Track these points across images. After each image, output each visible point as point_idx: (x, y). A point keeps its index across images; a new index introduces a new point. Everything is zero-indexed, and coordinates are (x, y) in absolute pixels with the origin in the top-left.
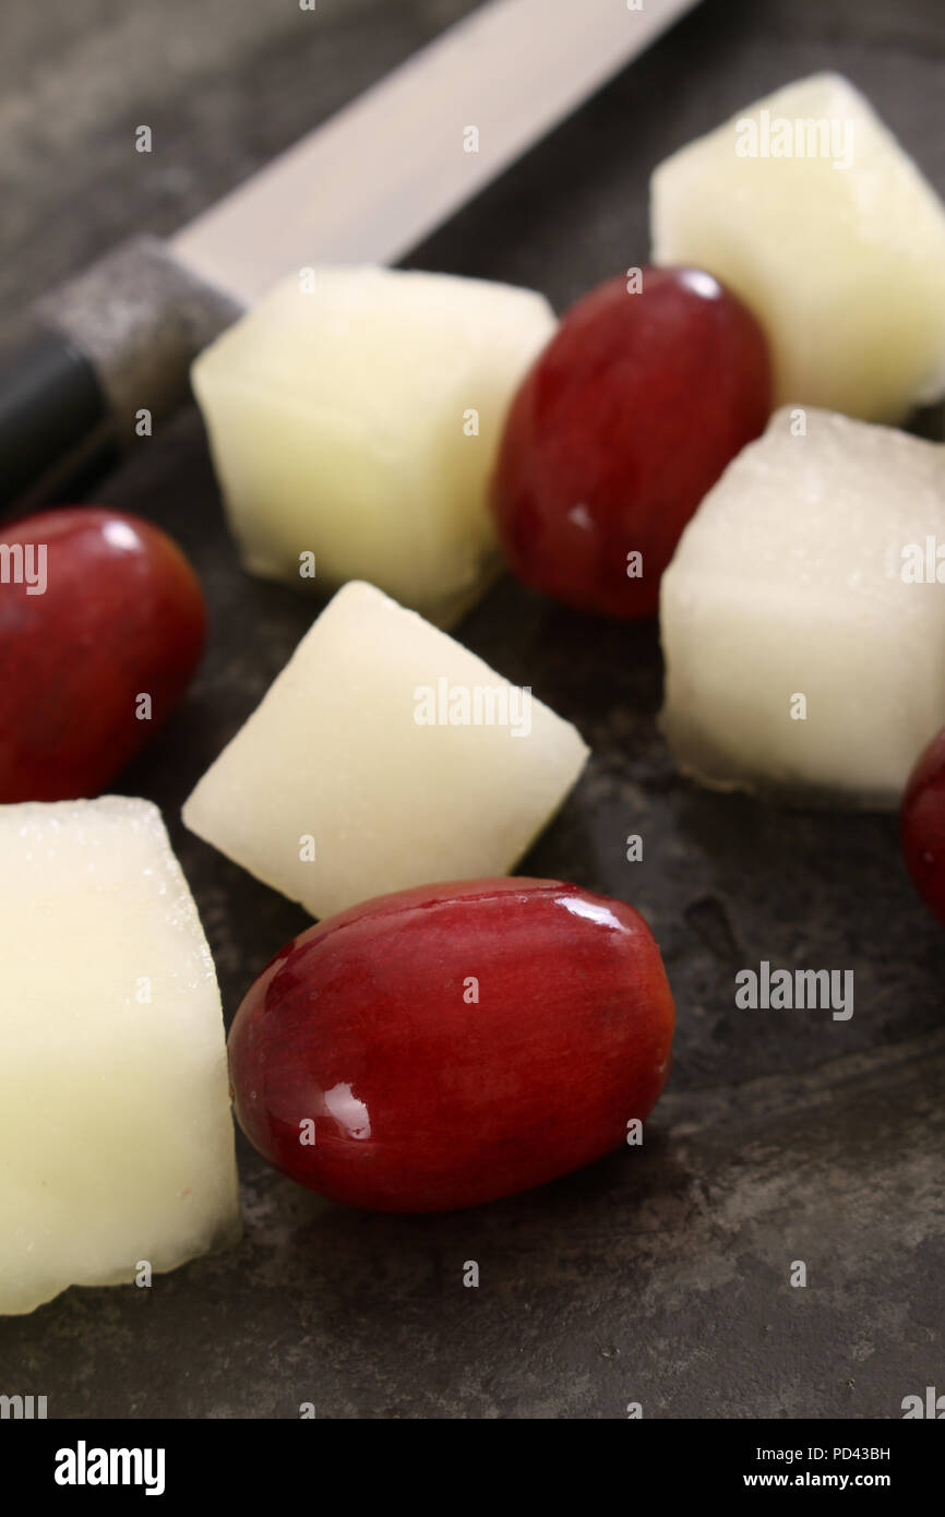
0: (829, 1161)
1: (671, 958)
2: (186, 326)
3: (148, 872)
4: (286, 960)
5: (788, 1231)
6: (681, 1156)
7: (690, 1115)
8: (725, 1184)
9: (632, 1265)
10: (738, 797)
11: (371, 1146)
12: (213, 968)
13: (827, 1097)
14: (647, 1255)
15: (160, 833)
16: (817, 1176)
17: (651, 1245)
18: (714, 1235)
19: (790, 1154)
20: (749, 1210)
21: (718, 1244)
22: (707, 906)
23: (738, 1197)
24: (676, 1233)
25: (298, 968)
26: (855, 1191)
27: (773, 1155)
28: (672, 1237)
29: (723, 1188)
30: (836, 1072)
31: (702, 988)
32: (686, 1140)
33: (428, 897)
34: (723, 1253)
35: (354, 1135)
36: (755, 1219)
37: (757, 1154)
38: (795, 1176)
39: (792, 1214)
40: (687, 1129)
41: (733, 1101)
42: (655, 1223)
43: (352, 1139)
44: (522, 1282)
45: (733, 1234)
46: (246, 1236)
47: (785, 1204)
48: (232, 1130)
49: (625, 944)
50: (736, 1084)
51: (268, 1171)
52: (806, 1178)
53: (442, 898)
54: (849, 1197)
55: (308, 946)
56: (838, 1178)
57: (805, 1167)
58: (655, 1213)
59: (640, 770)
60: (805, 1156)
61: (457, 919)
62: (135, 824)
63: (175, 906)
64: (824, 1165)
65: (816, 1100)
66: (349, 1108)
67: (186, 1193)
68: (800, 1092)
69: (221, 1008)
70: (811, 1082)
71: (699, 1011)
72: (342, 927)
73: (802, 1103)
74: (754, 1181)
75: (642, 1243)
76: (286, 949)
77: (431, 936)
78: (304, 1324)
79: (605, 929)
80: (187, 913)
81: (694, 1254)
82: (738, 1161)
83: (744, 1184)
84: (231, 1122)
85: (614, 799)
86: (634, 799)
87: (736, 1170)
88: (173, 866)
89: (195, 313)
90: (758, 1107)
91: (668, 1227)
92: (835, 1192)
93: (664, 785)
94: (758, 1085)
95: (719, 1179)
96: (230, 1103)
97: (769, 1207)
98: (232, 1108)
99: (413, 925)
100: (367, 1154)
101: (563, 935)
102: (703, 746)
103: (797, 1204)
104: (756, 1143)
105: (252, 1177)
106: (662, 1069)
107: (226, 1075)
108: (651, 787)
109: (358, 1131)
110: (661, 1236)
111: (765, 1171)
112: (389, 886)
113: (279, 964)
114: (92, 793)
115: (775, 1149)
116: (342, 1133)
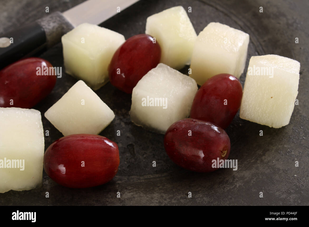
0: (141, 191)
1: (123, 153)
2: (63, 28)
3: (37, 123)
4: (57, 142)
5: (132, 202)
6: (117, 186)
7: (121, 180)
8: (123, 192)
9: (105, 203)
10: (140, 127)
11: (65, 175)
12: (44, 141)
13: (144, 181)
14: (108, 202)
15: (40, 117)
16: (138, 194)
17: (109, 200)
18: (119, 200)
19: (135, 189)
20: (126, 197)
21: (120, 202)
22: (131, 145)
23: (125, 195)
24: (113, 199)
25: (58, 144)
26: (144, 197)
27: (132, 189)
28: (112, 199)
29: (123, 193)
30: (146, 177)
31: (127, 159)
32: (119, 184)
33: (82, 136)
34: (120, 204)
35: (62, 173)
36: (127, 199)
37: (130, 188)
38: (135, 193)
39: (133, 199)
40: (119, 182)
41: (128, 179)
42: (110, 197)
43: (62, 174)
44: (86, 202)
45: (122, 201)
46: (42, 186)
47: (132, 197)
48: (43, 168)
49: (113, 149)
50: (129, 176)
51: (48, 176)
52: (137, 193)
53: (84, 136)
54: (143, 198)
55: (61, 140)
56: (142, 194)
57: (137, 192)
58: (111, 195)
59: (125, 120)
60: (137, 190)
61: (86, 140)
62: (36, 115)
63: (40, 130)
64: (140, 192)
65: (142, 181)
66: (62, 168)
67: (33, 178)
68: (139, 179)
69: (44, 148)
70: (141, 178)
71: (126, 163)
72: (68, 138)
73: (139, 181)
74: (128, 193)
75: (107, 199)
76: (57, 140)
77: (81, 142)
78: (49, 203)
79: (111, 146)
80: (42, 131)
81: (115, 203)
82: (126, 189)
83: (126, 193)
84: (43, 167)
85: (120, 124)
86: (123, 124)
87: (125, 190)
88: (41, 123)
89: (65, 27)
90: (132, 181)
91: (112, 198)
92: (140, 196)
93: (129, 123)
94: (133, 177)
95: (122, 191)
96: (43, 164)
97: (129, 197)
98: (43, 165)
99: (78, 140)
100: (64, 177)
101: (103, 146)
102: (136, 118)
103: (134, 198)
104: (130, 186)
105: (45, 177)
106: (116, 171)
107: (43, 159)
108: (126, 123)
109: (63, 173)
110: (110, 199)
111: (130, 191)
112: (77, 133)
113: (55, 143)
114: (30, 108)
115: (133, 188)
116: (61, 173)
